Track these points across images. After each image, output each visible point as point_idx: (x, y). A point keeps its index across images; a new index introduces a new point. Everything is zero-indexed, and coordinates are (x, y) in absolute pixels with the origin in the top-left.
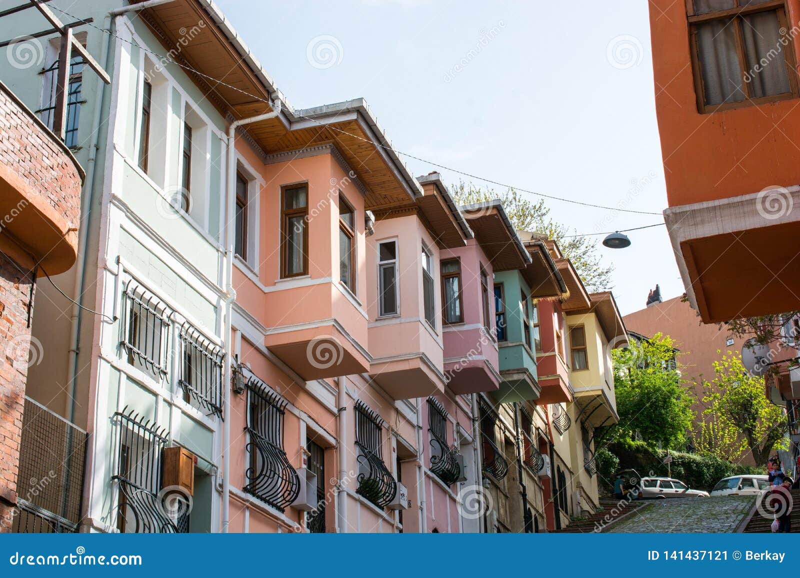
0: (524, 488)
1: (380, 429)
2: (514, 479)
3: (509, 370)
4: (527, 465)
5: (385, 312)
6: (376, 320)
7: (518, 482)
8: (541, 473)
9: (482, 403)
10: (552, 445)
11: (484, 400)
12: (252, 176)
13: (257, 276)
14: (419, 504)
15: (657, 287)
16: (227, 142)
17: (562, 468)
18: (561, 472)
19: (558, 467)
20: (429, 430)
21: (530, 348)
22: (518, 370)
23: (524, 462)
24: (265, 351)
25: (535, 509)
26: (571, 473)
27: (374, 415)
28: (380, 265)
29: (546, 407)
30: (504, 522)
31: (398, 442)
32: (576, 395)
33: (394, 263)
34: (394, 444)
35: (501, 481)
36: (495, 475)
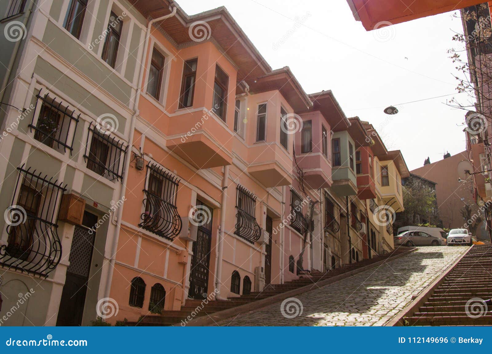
0: (350, 237)
1: (255, 201)
2: (345, 234)
3: (341, 180)
4: (353, 227)
5: (259, 140)
6: (254, 144)
7: (347, 235)
8: (361, 231)
9: (326, 195)
10: (368, 219)
11: (328, 194)
12: (167, 54)
13: (164, 107)
14: (281, 242)
15: (428, 158)
16: (146, 31)
17: (374, 230)
18: (373, 232)
19: (372, 230)
20: (290, 205)
21: (353, 170)
22: (345, 179)
23: (351, 226)
24: (166, 149)
25: (356, 248)
26: (379, 232)
27: (250, 193)
28: (258, 116)
29: (365, 201)
30: (337, 254)
31: (268, 210)
32: (383, 197)
33: (265, 115)
34: (265, 210)
35: (337, 234)
36: (333, 231)
